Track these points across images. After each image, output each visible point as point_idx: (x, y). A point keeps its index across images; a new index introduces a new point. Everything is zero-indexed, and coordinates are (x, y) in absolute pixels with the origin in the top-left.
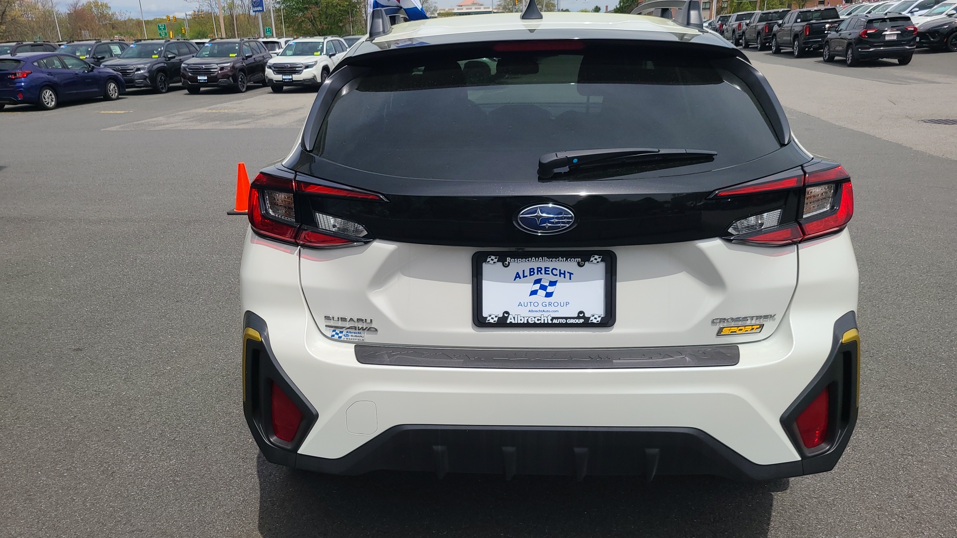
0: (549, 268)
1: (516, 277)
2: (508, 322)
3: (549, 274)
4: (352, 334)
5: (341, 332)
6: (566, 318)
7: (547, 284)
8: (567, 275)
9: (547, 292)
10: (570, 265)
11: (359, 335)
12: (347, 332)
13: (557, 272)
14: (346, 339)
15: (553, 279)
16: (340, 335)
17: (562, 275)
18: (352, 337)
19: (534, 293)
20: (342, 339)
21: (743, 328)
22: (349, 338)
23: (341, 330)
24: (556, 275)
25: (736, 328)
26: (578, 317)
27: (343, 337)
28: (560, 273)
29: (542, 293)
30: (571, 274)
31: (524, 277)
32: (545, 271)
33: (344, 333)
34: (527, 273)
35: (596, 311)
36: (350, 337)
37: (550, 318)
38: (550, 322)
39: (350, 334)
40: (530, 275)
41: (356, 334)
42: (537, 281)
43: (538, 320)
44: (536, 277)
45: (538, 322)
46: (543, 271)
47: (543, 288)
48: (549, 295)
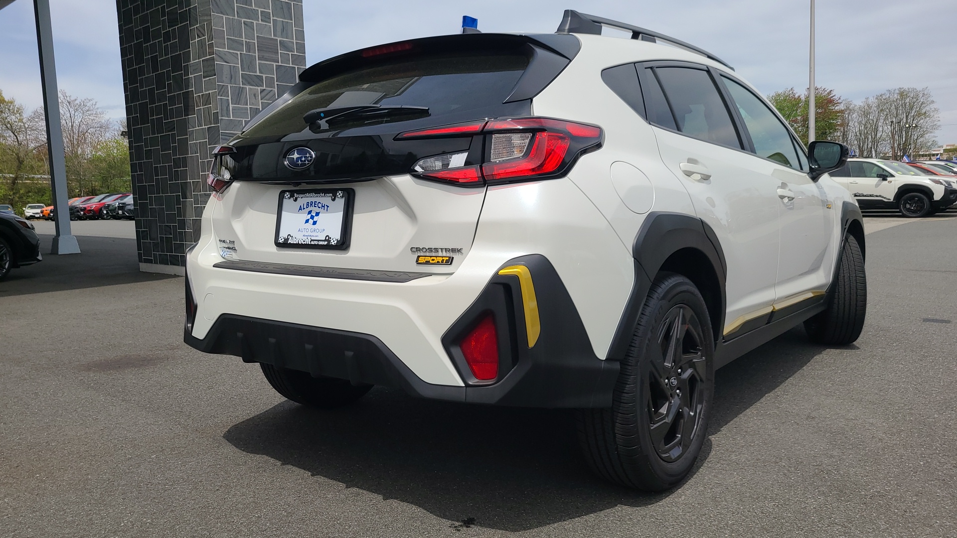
0: (316, 202)
1: (300, 209)
2: (288, 243)
3: (316, 207)
6: (318, 241)
7: (314, 215)
8: (326, 207)
9: (313, 221)
10: (326, 200)
13: (320, 205)
15: (318, 210)
17: (323, 208)
19: (307, 221)
20: (225, 257)
21: (435, 258)
23: (225, 250)
24: (320, 208)
25: (429, 258)
26: (325, 240)
28: (322, 206)
30: (328, 206)
31: (304, 209)
32: (315, 204)
33: (226, 252)
34: (305, 207)
35: (336, 235)
36: (228, 255)
37: (310, 241)
38: (310, 243)
40: (307, 207)
41: (230, 253)
42: (310, 212)
43: (304, 241)
44: (310, 209)
45: (303, 243)
46: (313, 205)
47: (312, 217)
48: (315, 223)
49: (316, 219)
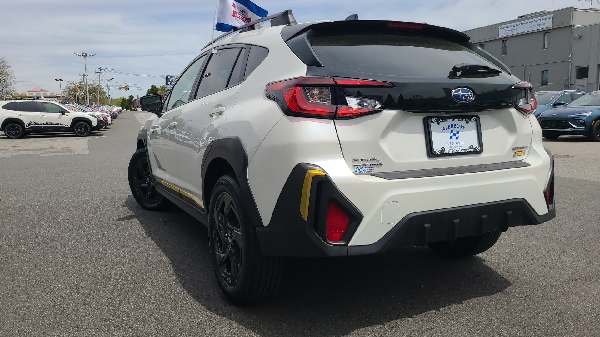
0: (455, 124)
1: (443, 130)
2: (445, 153)
3: (456, 127)
4: (368, 169)
5: (361, 168)
6: (467, 149)
7: (456, 133)
8: (463, 128)
9: (456, 137)
10: (462, 123)
11: (372, 169)
12: (365, 168)
14: (364, 173)
15: (458, 130)
16: (361, 170)
17: (461, 128)
18: (368, 171)
19: (451, 137)
20: (362, 173)
22: (365, 171)
23: (362, 167)
24: (459, 128)
26: (471, 149)
27: (363, 171)
28: (460, 127)
29: (454, 137)
30: (464, 127)
31: (446, 129)
32: (454, 126)
33: (363, 169)
34: (447, 127)
35: (476, 145)
36: (367, 171)
37: (461, 149)
38: (461, 152)
39: (366, 169)
40: (449, 128)
41: (370, 169)
42: (452, 131)
43: (457, 151)
44: (451, 129)
45: (457, 152)
46: (453, 126)
47: (455, 135)
48: (457, 138)
49: (457, 135)
